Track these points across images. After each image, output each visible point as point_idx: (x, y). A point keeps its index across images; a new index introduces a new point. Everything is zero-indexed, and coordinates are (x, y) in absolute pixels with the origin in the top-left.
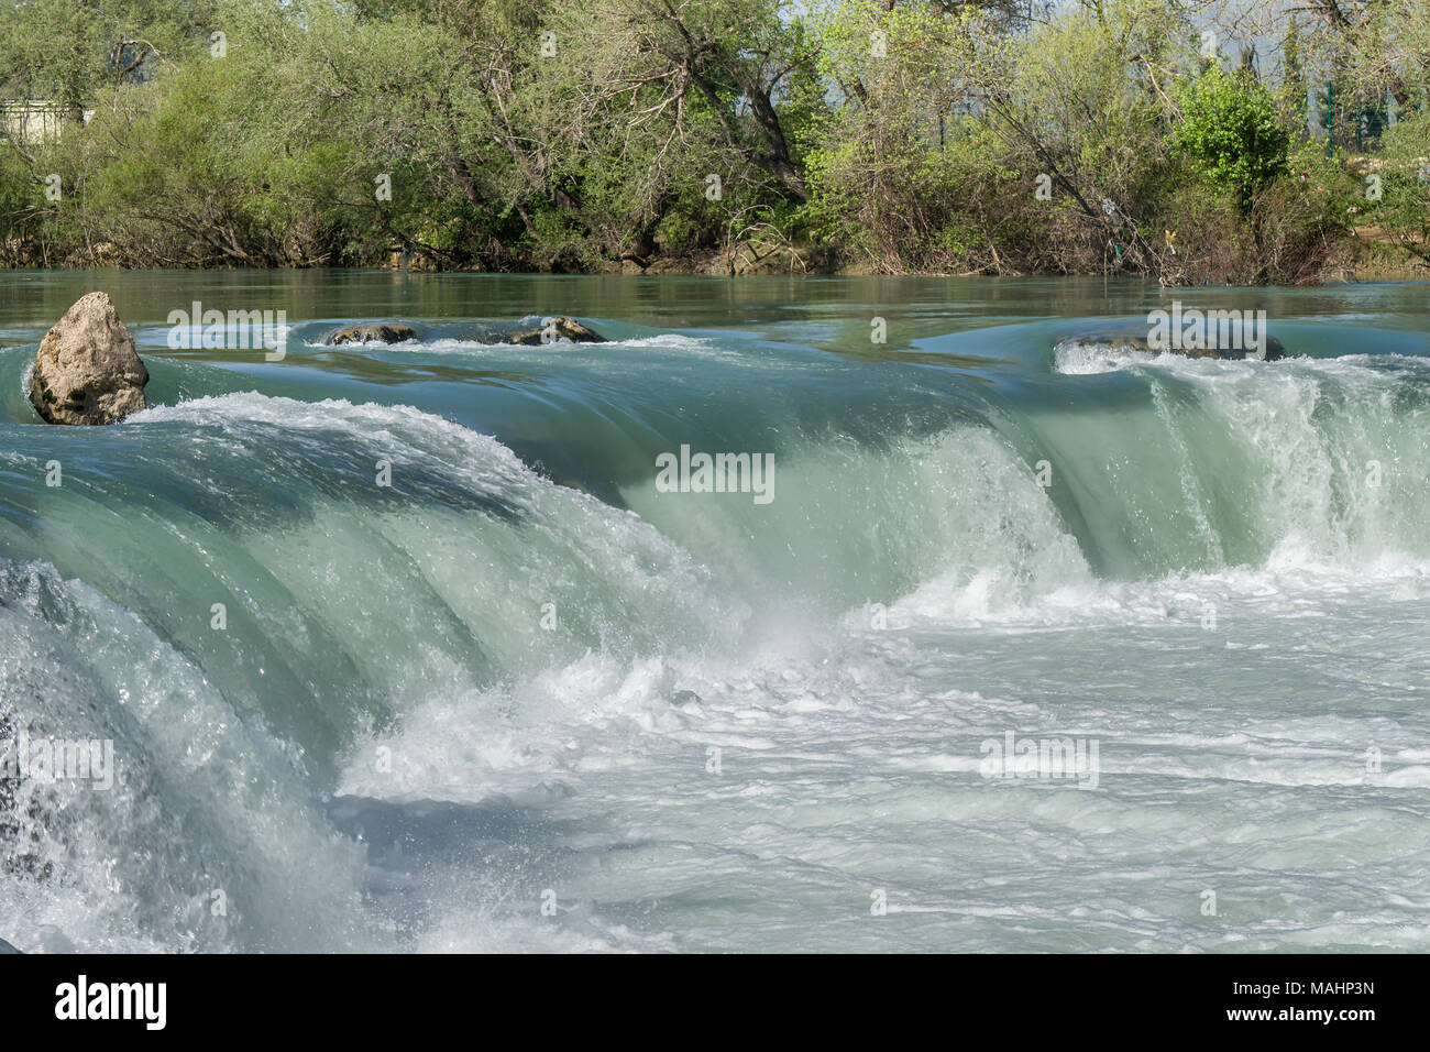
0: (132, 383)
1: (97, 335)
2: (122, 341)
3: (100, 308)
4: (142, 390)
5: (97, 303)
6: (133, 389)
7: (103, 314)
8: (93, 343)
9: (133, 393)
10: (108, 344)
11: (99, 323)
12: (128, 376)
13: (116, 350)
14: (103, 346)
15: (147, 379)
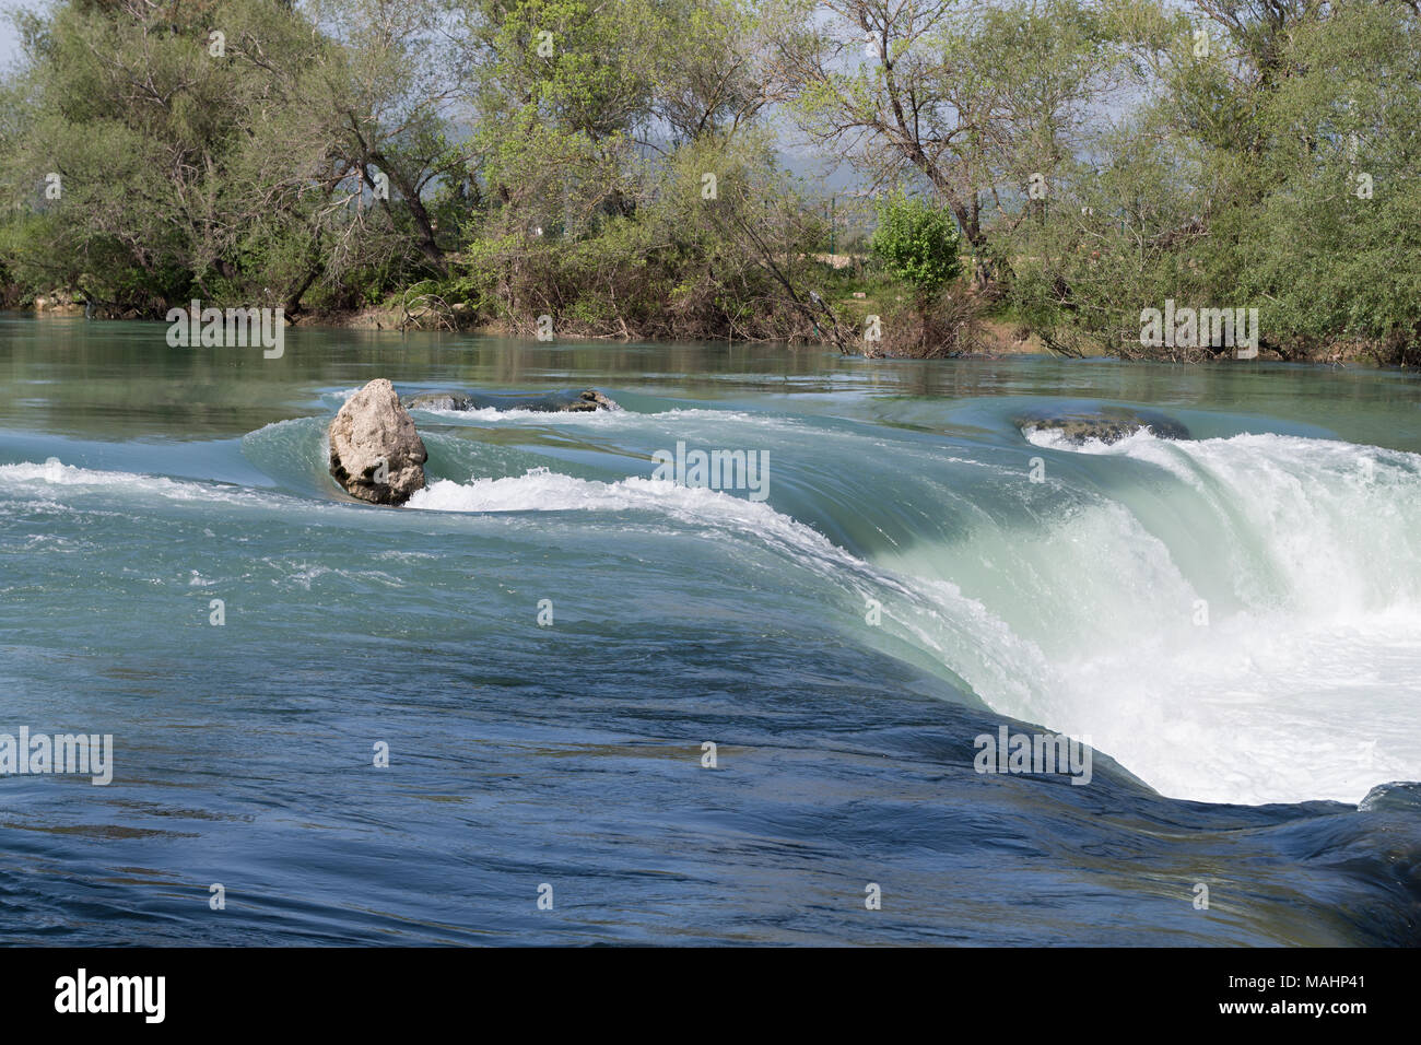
0: (415, 462)
1: (385, 418)
2: (407, 424)
3: (386, 393)
4: (422, 468)
5: (382, 389)
6: (416, 467)
7: (388, 399)
8: (383, 426)
9: (415, 471)
10: (396, 427)
11: (386, 408)
12: (412, 456)
13: (402, 432)
14: (392, 429)
15: (426, 459)
